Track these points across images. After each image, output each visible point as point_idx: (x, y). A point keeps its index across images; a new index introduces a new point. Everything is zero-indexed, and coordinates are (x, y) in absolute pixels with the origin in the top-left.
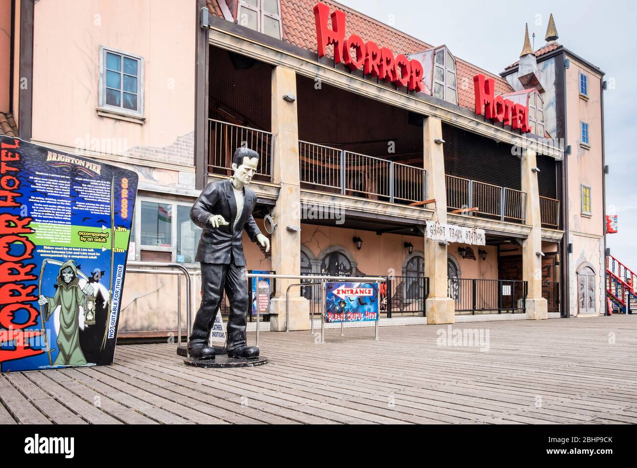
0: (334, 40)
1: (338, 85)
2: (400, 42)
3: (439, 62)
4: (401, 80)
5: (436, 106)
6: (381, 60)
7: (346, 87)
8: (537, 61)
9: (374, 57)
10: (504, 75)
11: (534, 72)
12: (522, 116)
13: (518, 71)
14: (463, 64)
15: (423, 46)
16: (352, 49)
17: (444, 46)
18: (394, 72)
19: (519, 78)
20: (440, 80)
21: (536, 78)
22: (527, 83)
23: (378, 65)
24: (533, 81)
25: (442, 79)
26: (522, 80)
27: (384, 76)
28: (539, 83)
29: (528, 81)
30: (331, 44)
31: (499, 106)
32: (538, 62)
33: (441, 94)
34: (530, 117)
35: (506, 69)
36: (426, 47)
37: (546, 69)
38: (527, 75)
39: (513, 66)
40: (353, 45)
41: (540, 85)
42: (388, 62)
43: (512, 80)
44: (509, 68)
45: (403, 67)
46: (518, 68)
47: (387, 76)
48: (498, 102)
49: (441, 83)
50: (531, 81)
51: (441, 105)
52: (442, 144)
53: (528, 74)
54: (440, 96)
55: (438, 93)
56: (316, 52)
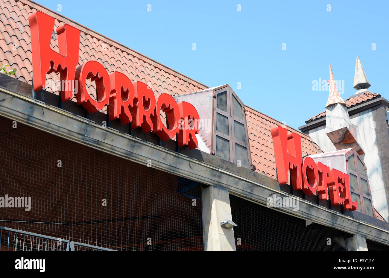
0: (60, 67)
1: (63, 134)
2: (163, 79)
3: (221, 107)
4: (167, 131)
5: (220, 170)
6: (136, 100)
7: (76, 138)
8: (349, 112)
9: (125, 95)
10: (306, 130)
11: (348, 127)
12: (342, 187)
13: (325, 124)
14: (251, 113)
15: (195, 86)
16: (89, 82)
17: (227, 86)
18: (154, 118)
19: (328, 134)
20: (224, 133)
21: (351, 135)
22: (339, 141)
23: (130, 106)
24: (347, 139)
25: (226, 131)
26: (332, 136)
27: (139, 123)
28: (355, 142)
29: (339, 139)
30: (56, 72)
31: (310, 171)
32: (352, 114)
33: (226, 152)
34: (352, 188)
35: (307, 122)
36: (200, 88)
37: (362, 124)
38: (338, 131)
39: (317, 119)
40: (90, 76)
41: (358, 145)
42: (146, 104)
43: (318, 136)
44: (312, 120)
45: (169, 112)
46: (325, 121)
47: (145, 123)
48: (308, 167)
49: (226, 137)
50: (344, 138)
51: (227, 169)
52: (233, 229)
53: (340, 129)
54: (225, 156)
55: (222, 151)
56: (30, 83)
